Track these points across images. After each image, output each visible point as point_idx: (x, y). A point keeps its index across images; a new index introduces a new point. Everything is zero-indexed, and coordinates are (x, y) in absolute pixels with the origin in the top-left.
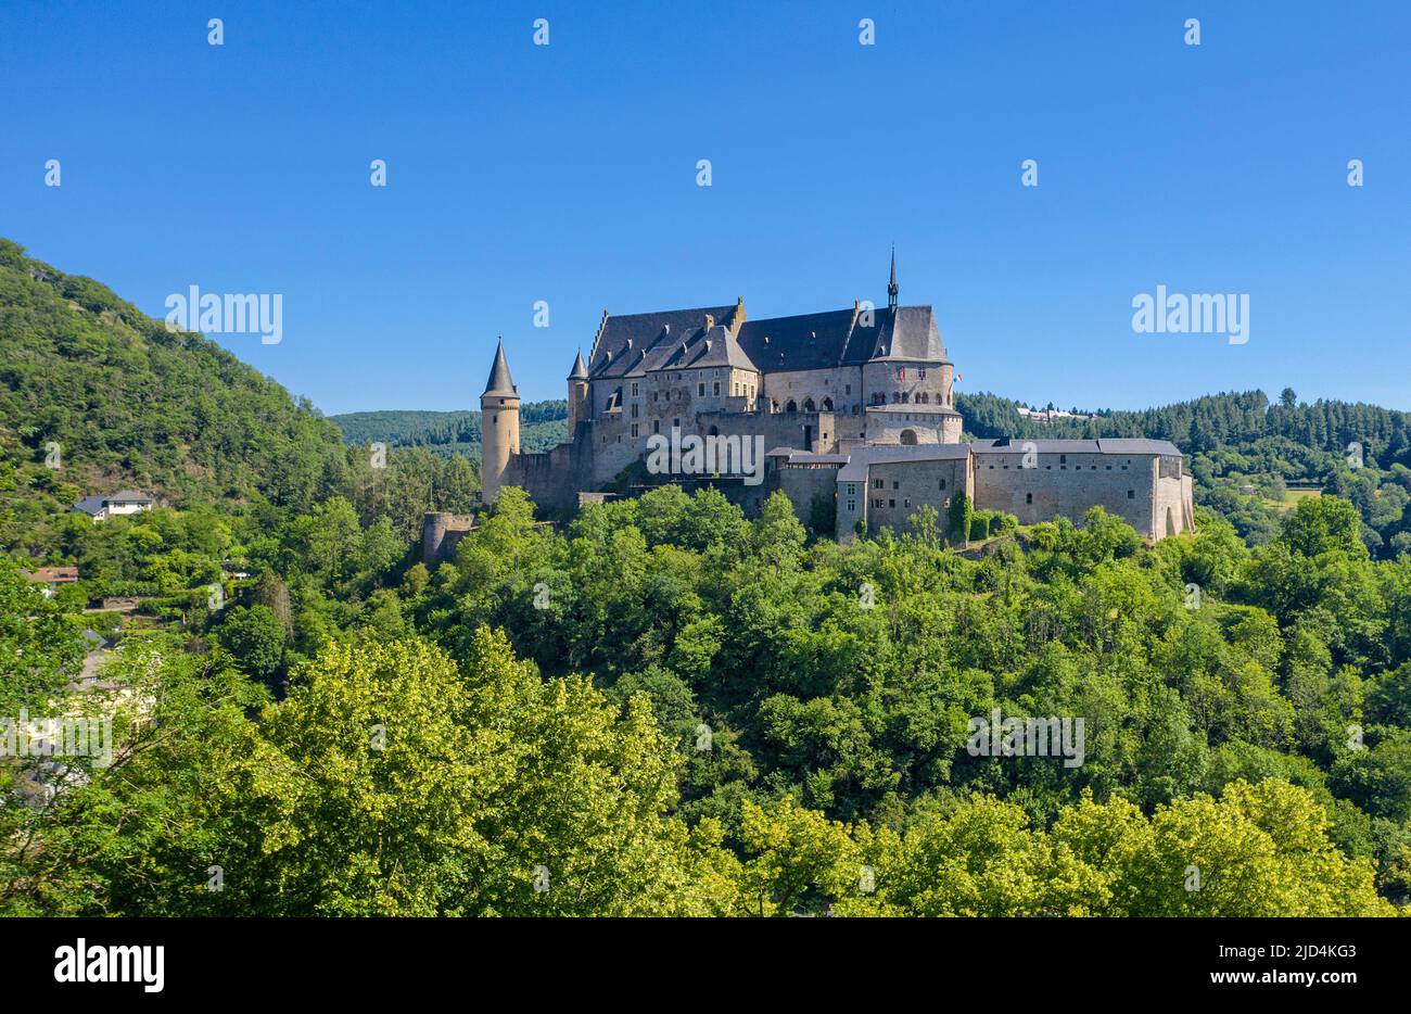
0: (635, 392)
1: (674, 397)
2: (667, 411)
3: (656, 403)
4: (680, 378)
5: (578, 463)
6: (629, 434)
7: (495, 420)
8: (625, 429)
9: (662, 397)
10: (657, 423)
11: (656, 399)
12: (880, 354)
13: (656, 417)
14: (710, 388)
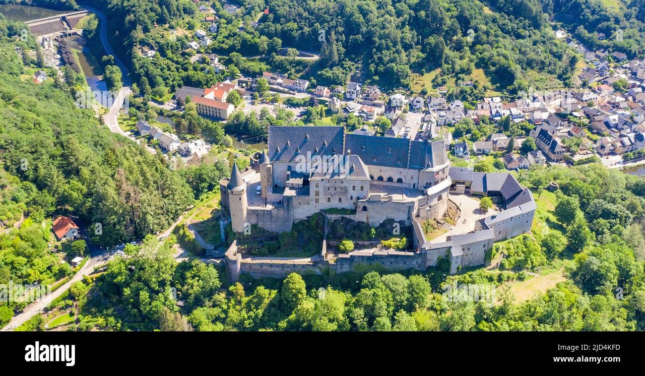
0: (317, 186)
1: (339, 190)
2: (335, 194)
3: (329, 191)
4: (342, 182)
5: (288, 214)
6: (314, 202)
7: (240, 199)
8: (312, 200)
9: (332, 190)
10: (329, 199)
11: (329, 190)
12: (428, 166)
13: (329, 196)
14: (358, 188)
